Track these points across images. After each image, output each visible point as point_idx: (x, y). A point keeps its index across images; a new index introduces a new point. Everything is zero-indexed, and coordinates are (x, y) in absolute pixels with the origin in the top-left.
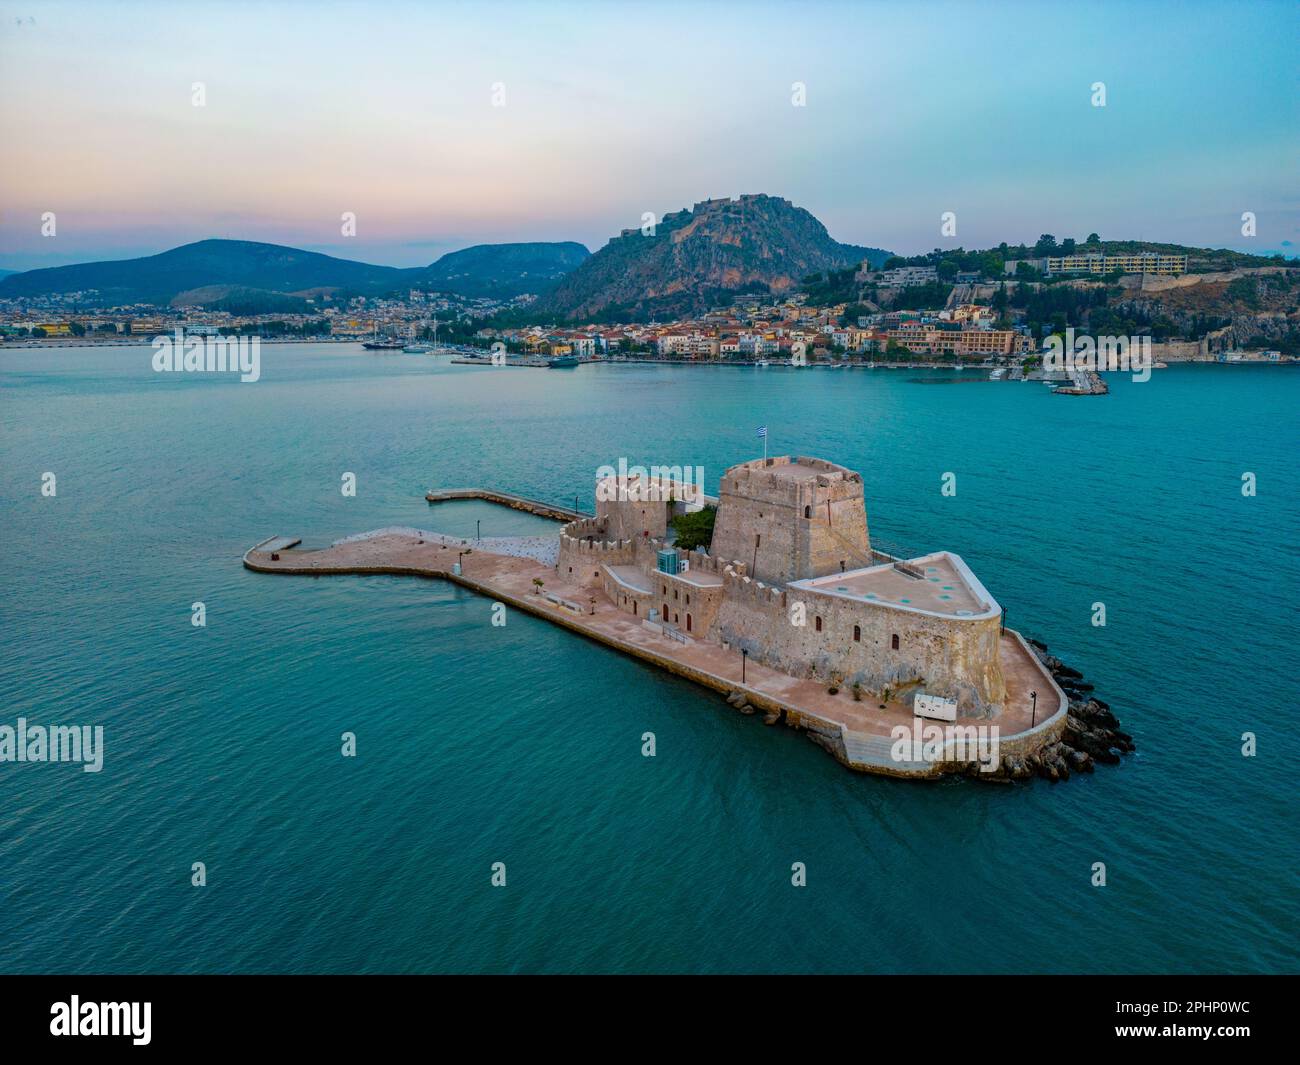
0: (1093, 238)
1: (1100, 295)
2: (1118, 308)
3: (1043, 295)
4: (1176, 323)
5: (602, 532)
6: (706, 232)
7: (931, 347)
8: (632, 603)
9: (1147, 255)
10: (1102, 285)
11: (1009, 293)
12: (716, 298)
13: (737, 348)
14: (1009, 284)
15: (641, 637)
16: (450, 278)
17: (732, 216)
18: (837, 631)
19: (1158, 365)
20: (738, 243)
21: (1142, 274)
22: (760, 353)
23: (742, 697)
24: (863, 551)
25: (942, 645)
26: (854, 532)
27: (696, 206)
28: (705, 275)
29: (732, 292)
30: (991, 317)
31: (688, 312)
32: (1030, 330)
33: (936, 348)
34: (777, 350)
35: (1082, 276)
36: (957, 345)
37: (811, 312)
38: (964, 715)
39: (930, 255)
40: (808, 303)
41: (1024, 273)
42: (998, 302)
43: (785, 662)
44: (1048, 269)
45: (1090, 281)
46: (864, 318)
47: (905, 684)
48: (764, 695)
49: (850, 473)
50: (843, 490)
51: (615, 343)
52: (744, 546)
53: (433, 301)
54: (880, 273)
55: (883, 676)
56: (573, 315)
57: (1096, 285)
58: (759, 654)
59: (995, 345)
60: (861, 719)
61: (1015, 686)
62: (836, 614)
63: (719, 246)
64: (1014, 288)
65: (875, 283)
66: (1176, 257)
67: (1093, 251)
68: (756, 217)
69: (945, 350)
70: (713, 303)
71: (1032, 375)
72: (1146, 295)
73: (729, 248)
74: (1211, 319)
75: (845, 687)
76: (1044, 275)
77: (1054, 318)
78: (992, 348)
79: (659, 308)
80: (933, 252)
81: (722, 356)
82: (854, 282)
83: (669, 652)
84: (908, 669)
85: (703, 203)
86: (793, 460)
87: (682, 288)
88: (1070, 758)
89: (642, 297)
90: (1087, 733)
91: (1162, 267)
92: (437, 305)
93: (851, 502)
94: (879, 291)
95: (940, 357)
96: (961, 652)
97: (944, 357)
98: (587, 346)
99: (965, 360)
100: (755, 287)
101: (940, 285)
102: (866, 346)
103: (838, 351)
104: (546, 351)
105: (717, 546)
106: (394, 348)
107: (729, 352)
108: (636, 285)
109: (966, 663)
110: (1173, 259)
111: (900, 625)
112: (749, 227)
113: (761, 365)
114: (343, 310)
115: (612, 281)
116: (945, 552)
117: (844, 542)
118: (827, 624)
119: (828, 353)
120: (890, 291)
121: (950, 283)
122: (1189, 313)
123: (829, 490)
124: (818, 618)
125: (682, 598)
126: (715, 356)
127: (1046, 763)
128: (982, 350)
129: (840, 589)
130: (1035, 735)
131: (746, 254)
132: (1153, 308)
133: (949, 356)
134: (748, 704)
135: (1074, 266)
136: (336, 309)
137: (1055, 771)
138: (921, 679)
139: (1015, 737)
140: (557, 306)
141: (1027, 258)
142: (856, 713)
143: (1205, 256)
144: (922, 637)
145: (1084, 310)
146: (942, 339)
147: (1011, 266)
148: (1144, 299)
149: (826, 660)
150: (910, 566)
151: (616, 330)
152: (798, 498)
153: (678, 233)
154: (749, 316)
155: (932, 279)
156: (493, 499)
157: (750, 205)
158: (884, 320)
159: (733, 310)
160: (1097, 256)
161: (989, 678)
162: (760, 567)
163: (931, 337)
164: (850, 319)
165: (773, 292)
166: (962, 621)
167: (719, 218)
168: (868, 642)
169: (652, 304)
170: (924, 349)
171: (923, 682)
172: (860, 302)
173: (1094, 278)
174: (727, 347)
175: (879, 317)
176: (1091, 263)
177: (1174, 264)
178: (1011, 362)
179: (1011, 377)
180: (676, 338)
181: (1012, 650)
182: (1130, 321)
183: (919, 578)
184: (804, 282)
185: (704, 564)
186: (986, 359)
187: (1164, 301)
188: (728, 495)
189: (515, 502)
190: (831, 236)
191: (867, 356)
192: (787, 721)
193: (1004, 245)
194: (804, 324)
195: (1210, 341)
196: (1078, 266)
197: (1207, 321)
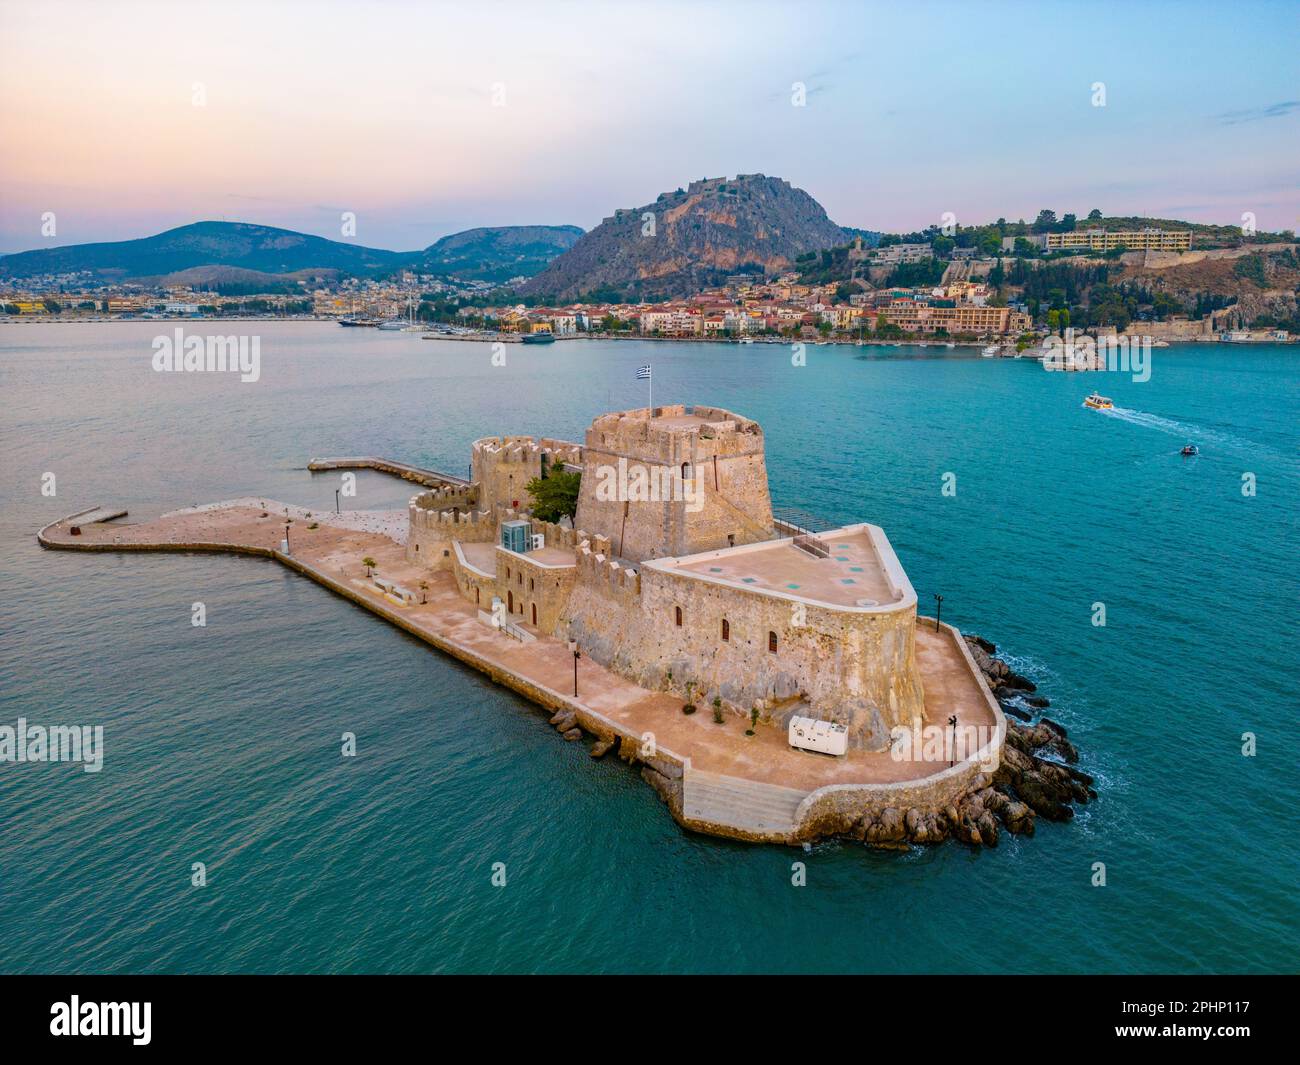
0: (1095, 215)
1: (1101, 272)
2: (1119, 285)
3: (1041, 272)
4: (1180, 302)
5: (473, 503)
6: (701, 212)
7: (923, 324)
8: (474, 589)
9: (1151, 231)
10: (1103, 262)
11: (1006, 270)
12: (709, 278)
13: (721, 325)
14: (1006, 260)
15: (470, 633)
16: (446, 261)
17: (727, 195)
18: (701, 628)
19: (1159, 344)
20: (733, 223)
21: (1145, 250)
22: (744, 330)
23: (570, 716)
24: (762, 523)
25: (832, 648)
26: (750, 498)
27: (691, 186)
28: (699, 256)
29: (727, 273)
30: (986, 294)
31: (680, 293)
32: (1027, 308)
33: (929, 325)
34: (764, 327)
35: (1081, 252)
36: (950, 323)
37: (803, 291)
38: (859, 747)
39: (926, 232)
40: (800, 282)
41: (1023, 250)
42: (995, 279)
43: (636, 668)
44: (1047, 245)
45: (1091, 258)
46: (856, 296)
47: (785, 701)
48: (596, 715)
49: (746, 422)
50: (735, 444)
51: (599, 322)
52: (611, 516)
53: (425, 283)
54: (874, 250)
55: (755, 689)
56: (563, 296)
57: (1097, 262)
58: (607, 657)
59: (990, 323)
60: (716, 750)
61: (939, 703)
62: (700, 604)
63: (714, 226)
64: (1011, 265)
65: (868, 261)
66: (1180, 233)
67: (1094, 228)
68: (753, 197)
69: (938, 328)
70: (706, 283)
71: (1026, 353)
72: (1149, 272)
73: (724, 228)
74: (1215, 297)
75: (707, 704)
76: (1043, 251)
77: (1053, 295)
78: (987, 325)
79: (651, 289)
80: (928, 229)
81: (706, 333)
82: (847, 260)
83: (496, 654)
84: (787, 680)
85: (698, 182)
86: (688, 411)
87: (675, 269)
88: (1001, 811)
89: (634, 277)
90: (1029, 773)
91: (1166, 243)
92: (430, 288)
93: (746, 460)
94: (871, 269)
95: (932, 335)
96: (857, 658)
97: (936, 334)
98: (568, 323)
99: (958, 337)
100: (750, 268)
101: (935, 262)
102: (856, 324)
103: (825, 328)
104: (525, 327)
105: (582, 516)
106: (370, 325)
107: (713, 329)
108: (628, 264)
109: (865, 672)
110: (1178, 235)
111: (778, 619)
112: (745, 207)
113: (745, 343)
114: (334, 291)
115: (603, 262)
116: (865, 524)
117: (734, 510)
118: (689, 617)
119: (815, 331)
120: (883, 269)
121: (945, 260)
122: (1193, 291)
123: (715, 443)
124: (678, 609)
125: (526, 583)
126: (699, 333)
127: (966, 821)
128: (976, 327)
129: (712, 570)
130: (953, 778)
131: (741, 235)
132: (1155, 286)
133: (941, 333)
134: (577, 726)
135: (1074, 242)
136: (327, 290)
137: (976, 834)
138: (803, 695)
139: (922, 782)
140: (549, 287)
141: (1024, 234)
142: (711, 741)
143: (1211, 233)
144: (806, 636)
145: (1084, 289)
146: (935, 316)
147: (1009, 243)
148: (1146, 276)
149: (685, 666)
150: (814, 542)
151: (602, 309)
152: (671, 452)
153: (672, 213)
154: (739, 295)
155: (926, 255)
156: (384, 468)
157: (746, 185)
158: (875, 298)
159: (725, 290)
160: (1099, 232)
161: (897, 694)
162: (629, 543)
163: (923, 314)
164: (841, 297)
165: (766, 271)
166: (858, 614)
167: (715, 197)
168: (739, 642)
169: (644, 284)
170: (916, 327)
171: (806, 698)
172: (852, 280)
173: (1094, 254)
174: (711, 324)
175: (872, 295)
176: (1092, 239)
177: (1178, 240)
178: (1005, 340)
179: (1004, 354)
180: (659, 315)
181: (945, 652)
182: (1132, 298)
183: (821, 556)
184: (798, 261)
185: (562, 539)
186: (979, 338)
187: (1168, 278)
188: (595, 451)
189: (406, 472)
190: (830, 218)
191: (855, 334)
192: (620, 752)
193: (1002, 221)
194: (795, 303)
195: (1214, 320)
196: (1079, 242)
197: (1212, 299)
